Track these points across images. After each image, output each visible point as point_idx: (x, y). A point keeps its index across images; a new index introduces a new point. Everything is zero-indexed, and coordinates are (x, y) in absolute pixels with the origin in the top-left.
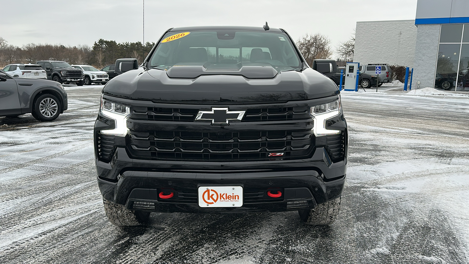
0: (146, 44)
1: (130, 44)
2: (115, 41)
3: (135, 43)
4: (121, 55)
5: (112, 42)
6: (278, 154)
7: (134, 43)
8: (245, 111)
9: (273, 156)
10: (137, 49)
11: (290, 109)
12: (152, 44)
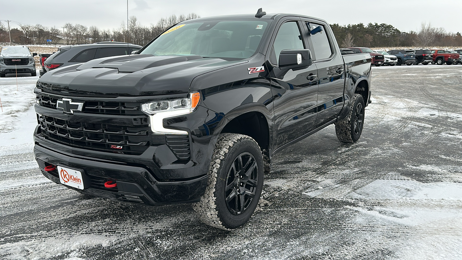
0: (368, 25)
1: (351, 26)
2: (338, 24)
3: (357, 25)
4: (340, 38)
5: (335, 25)
6: (118, 147)
7: (355, 25)
8: (83, 103)
9: (114, 148)
10: (358, 30)
11: (123, 104)
12: (374, 24)
